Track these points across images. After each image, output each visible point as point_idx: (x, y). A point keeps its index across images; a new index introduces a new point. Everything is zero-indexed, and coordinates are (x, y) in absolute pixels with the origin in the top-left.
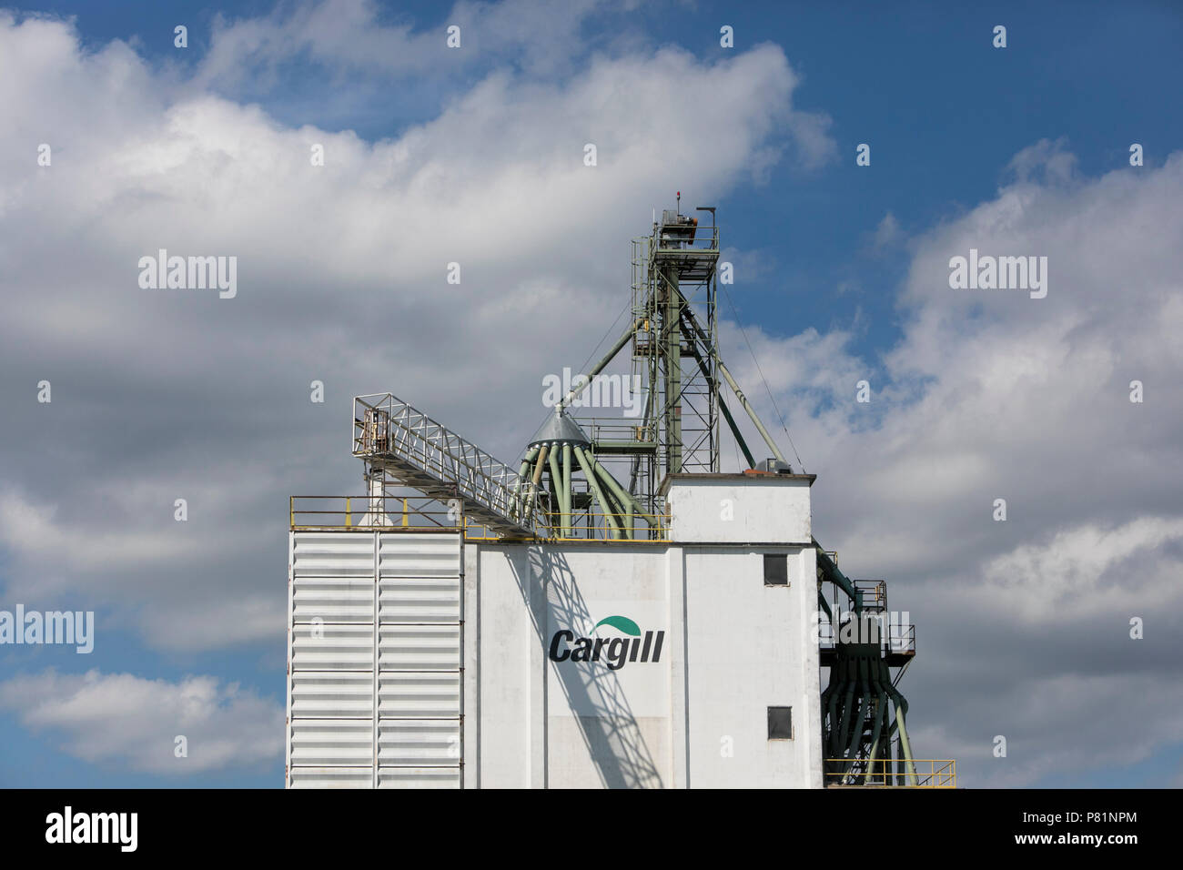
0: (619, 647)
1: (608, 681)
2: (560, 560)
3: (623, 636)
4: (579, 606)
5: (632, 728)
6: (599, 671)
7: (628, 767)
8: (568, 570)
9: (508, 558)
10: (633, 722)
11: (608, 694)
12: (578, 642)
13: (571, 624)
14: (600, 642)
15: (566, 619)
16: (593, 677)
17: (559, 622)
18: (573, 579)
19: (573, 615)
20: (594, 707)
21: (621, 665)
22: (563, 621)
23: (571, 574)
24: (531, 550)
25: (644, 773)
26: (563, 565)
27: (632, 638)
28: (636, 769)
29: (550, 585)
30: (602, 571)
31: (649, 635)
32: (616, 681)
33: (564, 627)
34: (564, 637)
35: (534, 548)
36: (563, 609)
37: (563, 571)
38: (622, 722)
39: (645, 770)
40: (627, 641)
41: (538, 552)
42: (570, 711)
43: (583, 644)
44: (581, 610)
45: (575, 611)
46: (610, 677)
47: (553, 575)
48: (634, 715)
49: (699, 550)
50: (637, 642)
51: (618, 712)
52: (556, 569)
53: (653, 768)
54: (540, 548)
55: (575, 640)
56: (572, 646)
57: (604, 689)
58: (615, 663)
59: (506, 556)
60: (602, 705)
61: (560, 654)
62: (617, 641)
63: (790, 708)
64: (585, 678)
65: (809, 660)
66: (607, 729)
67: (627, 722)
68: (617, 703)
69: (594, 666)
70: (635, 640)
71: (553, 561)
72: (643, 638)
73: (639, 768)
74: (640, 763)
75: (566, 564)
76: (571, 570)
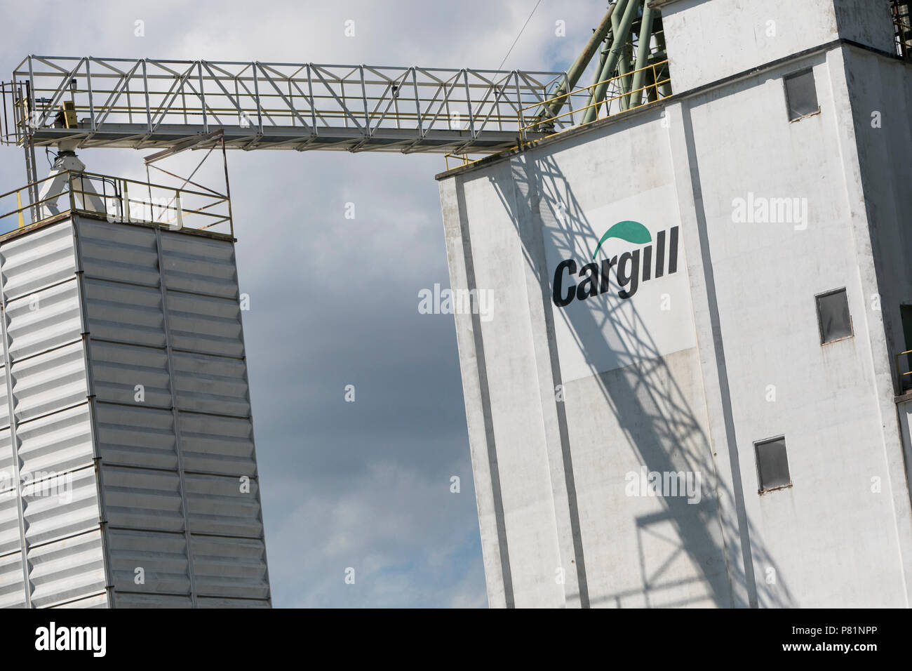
0: (629, 263)
1: (624, 313)
2: (549, 165)
3: (630, 247)
4: (578, 220)
5: (661, 371)
6: (613, 302)
7: (661, 424)
8: (560, 175)
9: (493, 182)
10: (660, 361)
11: (626, 331)
12: (583, 272)
13: (571, 248)
14: (608, 264)
15: (567, 243)
16: (607, 315)
17: (560, 250)
18: (568, 186)
19: (572, 234)
20: (614, 354)
21: (634, 288)
22: (565, 247)
23: (564, 179)
24: (515, 163)
25: (682, 430)
26: (553, 171)
27: (641, 247)
28: (672, 427)
29: (543, 204)
30: (597, 164)
31: (661, 235)
32: (634, 310)
33: (566, 255)
34: (566, 270)
35: (515, 160)
36: (561, 230)
37: (556, 179)
38: (648, 365)
39: (684, 424)
40: (637, 253)
41: (520, 164)
42: (587, 367)
43: (589, 272)
44: (582, 225)
45: (575, 229)
46: (627, 307)
47: (545, 190)
48: (663, 353)
49: (704, 97)
50: (648, 251)
51: (642, 354)
52: (547, 178)
53: (692, 418)
54: (523, 158)
55: (579, 269)
56: (577, 279)
57: (620, 324)
58: (627, 288)
59: (491, 180)
60: (622, 349)
61: (564, 295)
62: (626, 256)
63: (844, 290)
64: (599, 316)
65: (853, 215)
66: (632, 379)
67: (655, 364)
68: (640, 342)
69: (606, 299)
70: (645, 249)
71: (543, 169)
72: (654, 244)
73: (675, 423)
74: (677, 417)
75: (557, 168)
76: (564, 175)
